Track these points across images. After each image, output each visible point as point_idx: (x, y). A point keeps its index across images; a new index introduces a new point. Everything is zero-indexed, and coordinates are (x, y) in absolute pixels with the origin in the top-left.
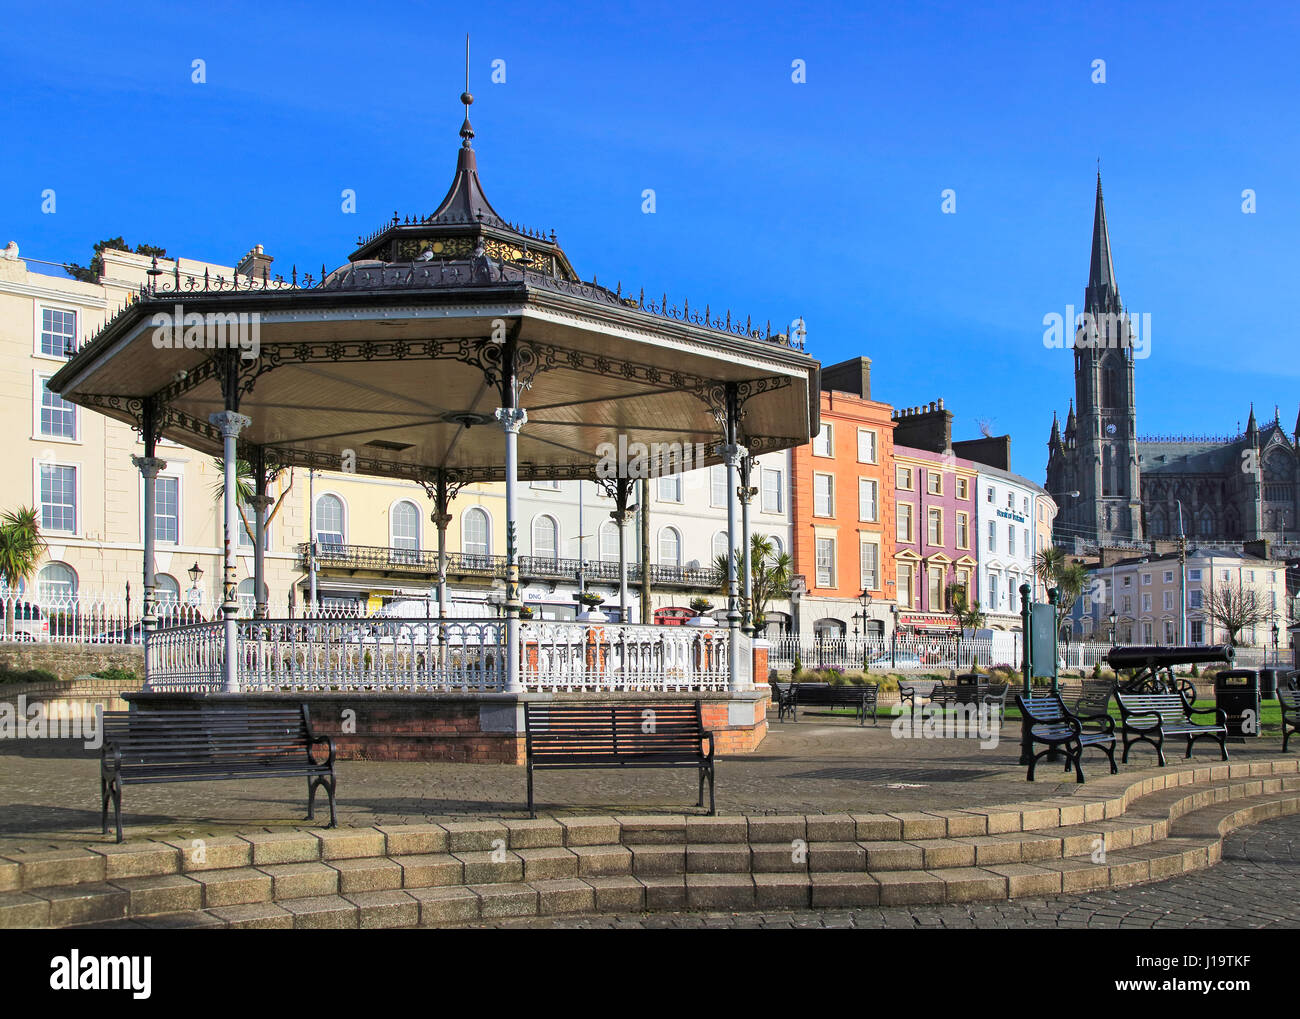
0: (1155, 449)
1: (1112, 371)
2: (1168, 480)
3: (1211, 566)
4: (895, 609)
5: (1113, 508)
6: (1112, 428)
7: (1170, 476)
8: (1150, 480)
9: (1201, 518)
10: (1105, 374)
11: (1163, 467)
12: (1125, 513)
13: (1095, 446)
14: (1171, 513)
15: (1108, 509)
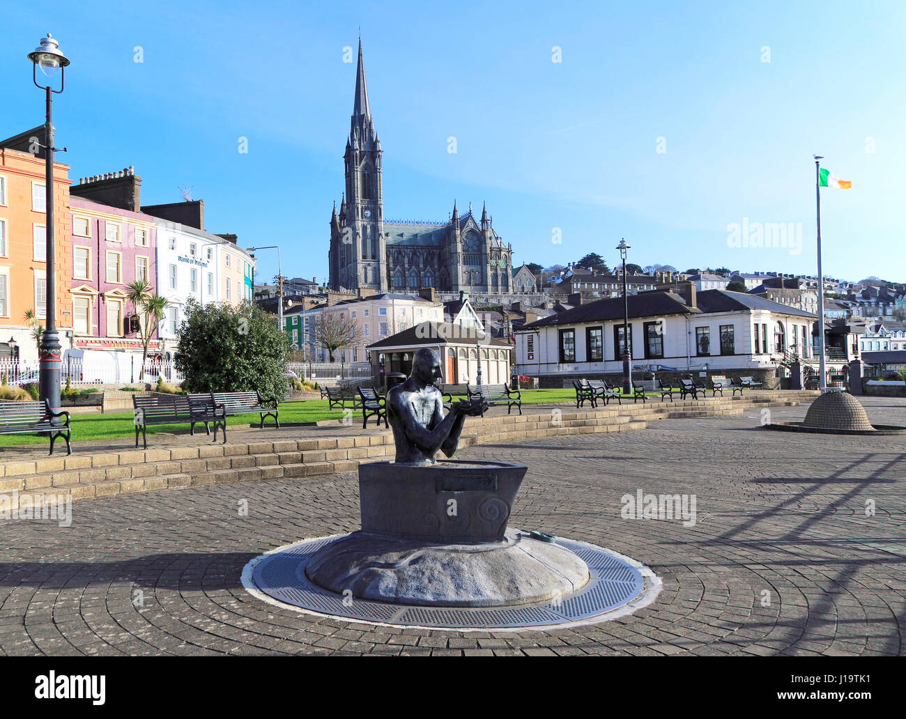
0: (398, 229)
1: (368, 174)
2: (406, 250)
3: (393, 305)
4: (70, 335)
5: (369, 268)
6: (368, 213)
7: (406, 247)
8: (394, 250)
9: (425, 276)
10: (364, 175)
11: (403, 241)
12: (377, 271)
13: (356, 225)
14: (407, 272)
15: (366, 268)
